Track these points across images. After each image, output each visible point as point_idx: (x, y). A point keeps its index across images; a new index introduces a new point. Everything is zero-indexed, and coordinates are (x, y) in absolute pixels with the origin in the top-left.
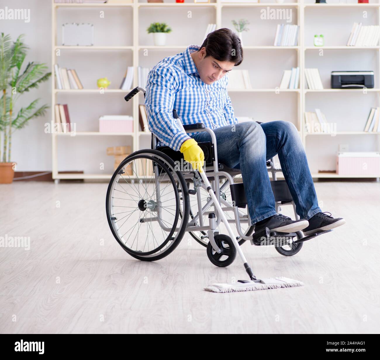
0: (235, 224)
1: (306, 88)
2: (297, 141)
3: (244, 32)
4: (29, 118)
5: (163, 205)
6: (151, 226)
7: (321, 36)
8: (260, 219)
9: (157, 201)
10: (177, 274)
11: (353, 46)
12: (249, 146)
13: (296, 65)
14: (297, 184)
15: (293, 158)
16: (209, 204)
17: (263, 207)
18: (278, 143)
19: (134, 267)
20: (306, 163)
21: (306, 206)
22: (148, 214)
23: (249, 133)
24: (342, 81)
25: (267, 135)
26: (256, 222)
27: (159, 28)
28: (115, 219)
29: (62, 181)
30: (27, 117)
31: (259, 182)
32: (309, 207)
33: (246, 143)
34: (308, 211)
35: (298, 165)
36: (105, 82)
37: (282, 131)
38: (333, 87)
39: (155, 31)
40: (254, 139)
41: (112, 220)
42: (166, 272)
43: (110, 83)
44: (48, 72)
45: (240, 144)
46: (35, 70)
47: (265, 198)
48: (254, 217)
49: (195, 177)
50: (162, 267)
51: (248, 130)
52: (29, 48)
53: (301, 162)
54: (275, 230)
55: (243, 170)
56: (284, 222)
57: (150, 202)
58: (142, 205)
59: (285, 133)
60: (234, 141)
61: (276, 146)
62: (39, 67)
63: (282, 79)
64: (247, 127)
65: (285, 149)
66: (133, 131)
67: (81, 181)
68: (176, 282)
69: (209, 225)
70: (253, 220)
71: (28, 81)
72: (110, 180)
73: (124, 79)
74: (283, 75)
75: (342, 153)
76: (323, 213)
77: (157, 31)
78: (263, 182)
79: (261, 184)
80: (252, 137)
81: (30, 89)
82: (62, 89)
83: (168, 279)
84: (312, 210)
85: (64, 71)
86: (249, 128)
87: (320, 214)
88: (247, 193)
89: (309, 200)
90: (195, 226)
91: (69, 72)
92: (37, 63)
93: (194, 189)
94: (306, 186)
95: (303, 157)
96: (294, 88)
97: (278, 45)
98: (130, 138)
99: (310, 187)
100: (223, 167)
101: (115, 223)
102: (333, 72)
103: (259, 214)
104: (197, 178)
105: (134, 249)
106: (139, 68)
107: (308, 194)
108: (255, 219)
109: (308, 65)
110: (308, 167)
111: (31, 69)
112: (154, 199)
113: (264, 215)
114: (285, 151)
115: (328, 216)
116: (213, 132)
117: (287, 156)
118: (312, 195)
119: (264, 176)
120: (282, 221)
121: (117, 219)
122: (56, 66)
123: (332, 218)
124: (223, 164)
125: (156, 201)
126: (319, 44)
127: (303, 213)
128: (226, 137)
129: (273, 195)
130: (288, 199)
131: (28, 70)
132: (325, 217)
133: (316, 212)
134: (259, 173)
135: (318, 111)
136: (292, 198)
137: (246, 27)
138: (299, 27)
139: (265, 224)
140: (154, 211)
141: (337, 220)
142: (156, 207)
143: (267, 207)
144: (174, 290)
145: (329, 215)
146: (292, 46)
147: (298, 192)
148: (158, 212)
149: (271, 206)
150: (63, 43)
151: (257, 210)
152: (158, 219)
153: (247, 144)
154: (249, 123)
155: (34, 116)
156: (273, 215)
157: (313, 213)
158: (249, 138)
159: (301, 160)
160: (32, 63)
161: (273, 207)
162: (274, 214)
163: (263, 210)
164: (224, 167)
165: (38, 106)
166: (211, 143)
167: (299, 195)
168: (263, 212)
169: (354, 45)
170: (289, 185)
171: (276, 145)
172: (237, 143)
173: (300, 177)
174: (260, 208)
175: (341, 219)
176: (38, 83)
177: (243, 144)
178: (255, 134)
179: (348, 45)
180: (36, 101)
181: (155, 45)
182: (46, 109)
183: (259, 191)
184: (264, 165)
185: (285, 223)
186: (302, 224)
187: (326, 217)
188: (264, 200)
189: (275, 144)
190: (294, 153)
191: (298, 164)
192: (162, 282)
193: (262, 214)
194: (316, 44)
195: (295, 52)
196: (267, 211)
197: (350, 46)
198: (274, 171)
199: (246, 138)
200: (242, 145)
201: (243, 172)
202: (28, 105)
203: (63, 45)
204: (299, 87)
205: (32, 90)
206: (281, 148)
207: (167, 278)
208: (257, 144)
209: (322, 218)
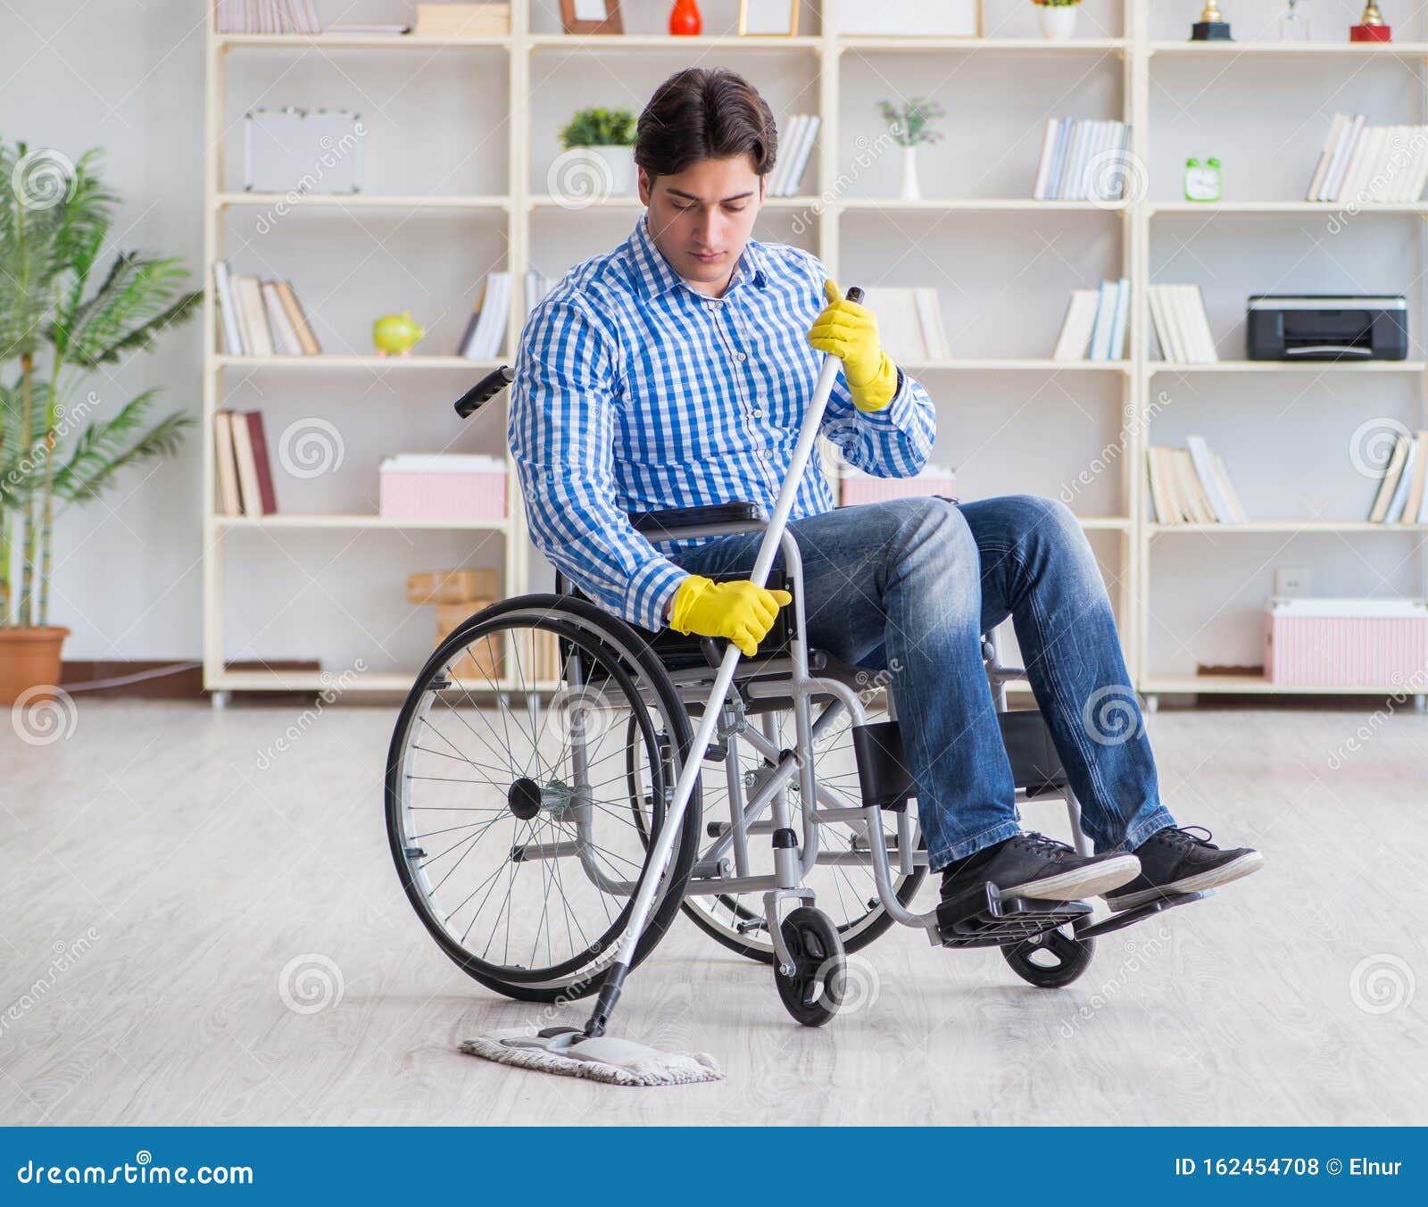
0: (870, 869)
1: (1152, 358)
2: (1084, 570)
3: (924, 144)
4: (119, 462)
5: (597, 794)
6: (555, 874)
7: (1210, 162)
8: (961, 852)
9: (575, 782)
11: (1329, 200)
12: (923, 586)
13: (1116, 269)
15: (1069, 631)
16: (767, 795)
17: (972, 809)
18: (1017, 579)
19: (498, 1022)
20: (1117, 649)
21: (1121, 804)
22: (546, 828)
23: (922, 541)
24: (1286, 332)
25: (979, 546)
26: (948, 860)
27: (605, 131)
28: (421, 853)
29: (240, 698)
30: (110, 458)
31: (957, 718)
32: (1130, 809)
33: (910, 572)
34: (1127, 822)
35: (1086, 657)
36: (402, 330)
37: (1029, 535)
38: (1254, 353)
39: (590, 139)
40: (939, 563)
41: (409, 857)
43: (422, 333)
44: (192, 289)
45: (887, 580)
46: (144, 282)
47: (979, 775)
48: (940, 843)
51: (917, 528)
52: (118, 200)
53: (1098, 644)
54: (1021, 892)
56: (1052, 862)
57: (550, 788)
58: (525, 798)
59: (1041, 539)
60: (868, 568)
61: (1009, 589)
62: (156, 272)
63: (1062, 325)
64: (915, 520)
65: (1040, 600)
66: (506, 514)
67: (310, 698)
69: (774, 874)
70: (937, 854)
71: (117, 324)
72: (406, 697)
73: (475, 319)
74: (1067, 310)
75: (1287, 603)
76: (1179, 831)
77: (599, 140)
78: (975, 718)
79: (966, 722)
80: (933, 554)
81: (120, 353)
82: (243, 353)
84: (1141, 817)
85: (250, 288)
86: (921, 521)
87: (1170, 833)
88: (915, 755)
89: (1131, 781)
90: (720, 875)
91: (269, 290)
92: (149, 258)
93: (717, 743)
95: (1105, 628)
96: (1110, 357)
97: (1048, 198)
98: (497, 540)
100: (826, 660)
101: (421, 868)
102: (1254, 298)
103: (957, 833)
105: (495, 959)
106: (531, 279)
107: (1123, 761)
108: (944, 851)
109: (1162, 272)
110: (1121, 664)
111: (127, 277)
112: (566, 774)
113: (975, 838)
114: (1042, 607)
115: (1199, 840)
117: (1048, 623)
118: (1138, 764)
119: (976, 694)
120: (1045, 857)
121: (426, 855)
122: (221, 269)
123: (1213, 847)
124: (826, 653)
125: (570, 783)
126: (1205, 192)
127: (1110, 830)
128: (837, 550)
129: (1010, 764)
130: (1051, 780)
131: (115, 282)
132: (1189, 845)
133: (1157, 827)
134: (959, 684)
135: (1196, 443)
137: (931, 126)
138: (1130, 129)
139: (980, 868)
140: (566, 820)
141: (1231, 856)
142: (574, 804)
143: (988, 807)
145: (1203, 836)
147: (1089, 754)
148: (579, 824)
149: (1002, 805)
150: (247, 182)
151: (951, 818)
152: (579, 847)
153: (913, 579)
154: (922, 503)
155: (139, 455)
156: (1008, 836)
157: (1146, 830)
158: (922, 559)
159: (1096, 637)
160: (132, 255)
161: (1008, 808)
162: (1013, 834)
163: (971, 817)
164: (828, 662)
165: (151, 417)
166: (784, 573)
167: (1091, 763)
168: (972, 824)
169: (1332, 197)
170: (1057, 729)
171: (1009, 583)
172: (876, 576)
174: (960, 812)
175: (1249, 851)
176: (152, 333)
177: (900, 580)
178: (942, 545)
179: (1312, 196)
180: (144, 398)
182: (183, 430)
183: (959, 750)
184: (974, 655)
185: (1056, 867)
186: (1117, 870)
187: (1194, 845)
188: (976, 782)
189: (1004, 580)
190: (1072, 613)
191: (1089, 651)
193: (969, 832)
194: (1191, 195)
195: (1115, 223)
196: (986, 821)
197: (1319, 200)
198: (999, 678)
199: (910, 559)
200: (895, 583)
201: (899, 682)
202: (112, 413)
203: (248, 189)
204: (1126, 354)
205: (131, 358)
206: (1024, 597)
208: (951, 578)
209: (1180, 849)
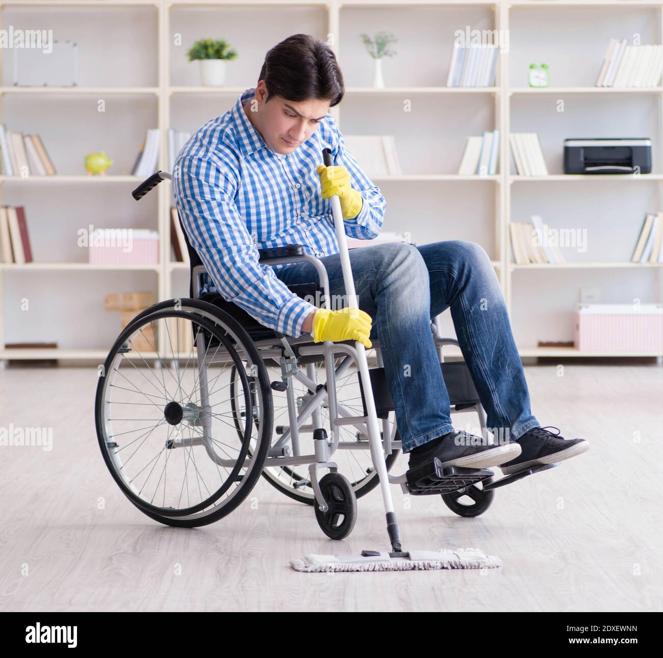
1: (512, 174)
2: (491, 282)
3: (386, 58)
5: (214, 410)
6: (191, 455)
7: (543, 66)
8: (421, 442)
9: (202, 405)
10: (249, 554)
11: (608, 86)
12: (397, 293)
13: (492, 126)
14: (491, 370)
15: (481, 316)
16: (309, 411)
17: (427, 417)
18: (452, 287)
19: (160, 539)
20: (508, 327)
21: (509, 414)
22: (184, 430)
23: (397, 267)
24: (586, 159)
25: (429, 269)
26: (413, 446)
27: (211, 51)
28: (115, 445)
32: (514, 417)
33: (390, 284)
34: (513, 424)
35: (491, 331)
36: (101, 161)
37: (459, 262)
38: (568, 170)
39: (203, 55)
40: (406, 279)
41: (109, 448)
42: (225, 550)
43: (111, 163)
45: (377, 288)
47: (430, 398)
48: (408, 437)
49: (283, 355)
50: (217, 541)
51: (393, 259)
53: (498, 323)
54: (453, 464)
55: (385, 342)
58: (174, 413)
59: (467, 265)
60: (366, 282)
61: (448, 293)
63: (463, 155)
64: (392, 255)
65: (465, 299)
66: (158, 262)
67: (53, 363)
68: (246, 571)
69: (313, 453)
70: (407, 443)
73: (140, 155)
74: (465, 147)
75: (587, 307)
76: (542, 429)
77: (208, 57)
78: (427, 366)
79: (422, 368)
80: (403, 274)
82: (14, 174)
83: (229, 565)
84: (521, 422)
85: (17, 139)
86: (396, 256)
87: (536, 431)
88: (393, 387)
89: (515, 401)
90: (283, 455)
91: (27, 140)
93: (281, 381)
94: (508, 372)
95: (502, 315)
96: (489, 174)
97: (454, 86)
98: (153, 276)
99: (516, 376)
101: (116, 453)
102: (567, 140)
103: (418, 431)
104: (288, 358)
105: (158, 503)
106: (171, 133)
107: (511, 390)
108: (411, 441)
110: (510, 335)
112: (196, 400)
113: (428, 434)
114: (467, 303)
115: (553, 434)
116: (321, 264)
117: (470, 312)
118: (519, 392)
119: (428, 352)
121: (118, 446)
122: (1, 129)
123: (561, 438)
125: (199, 404)
126: (539, 82)
129: (447, 392)
130: (470, 401)
132: (548, 437)
133: (529, 428)
134: (418, 347)
135: (536, 220)
136: (478, 398)
137: (390, 47)
138: (498, 48)
140: (197, 425)
141: (572, 443)
142: (201, 416)
143: (435, 416)
144: (243, 587)
145: (555, 432)
146: (484, 87)
147: (492, 386)
148: (204, 427)
149: (443, 415)
150: (15, 81)
151: (414, 423)
152: (204, 441)
153: (392, 288)
154: (396, 247)
156: (447, 433)
157: (523, 429)
158: (397, 277)
159: (497, 320)
161: (446, 416)
162: (449, 431)
163: (426, 422)
166: (319, 285)
167: (493, 391)
168: (426, 426)
169: (610, 84)
170: (474, 372)
171: (448, 289)
172: (371, 287)
173: (496, 354)
174: (420, 419)
175: (581, 440)
177: (384, 289)
178: (408, 269)
179: (599, 84)
181: (203, 85)
183: (419, 384)
184: (427, 330)
185: (473, 450)
186: (508, 451)
187: (550, 437)
188: (429, 402)
189: (445, 288)
191: (492, 328)
192: (218, 571)
193: (425, 430)
194: (533, 84)
195: (490, 100)
196: (434, 424)
197: (603, 86)
198: (440, 345)
199: (390, 277)
200: (381, 291)
201: (385, 346)
203: (16, 85)
204: (498, 171)
206: (457, 296)
207: (227, 564)
208: (413, 288)
209: (542, 439)
